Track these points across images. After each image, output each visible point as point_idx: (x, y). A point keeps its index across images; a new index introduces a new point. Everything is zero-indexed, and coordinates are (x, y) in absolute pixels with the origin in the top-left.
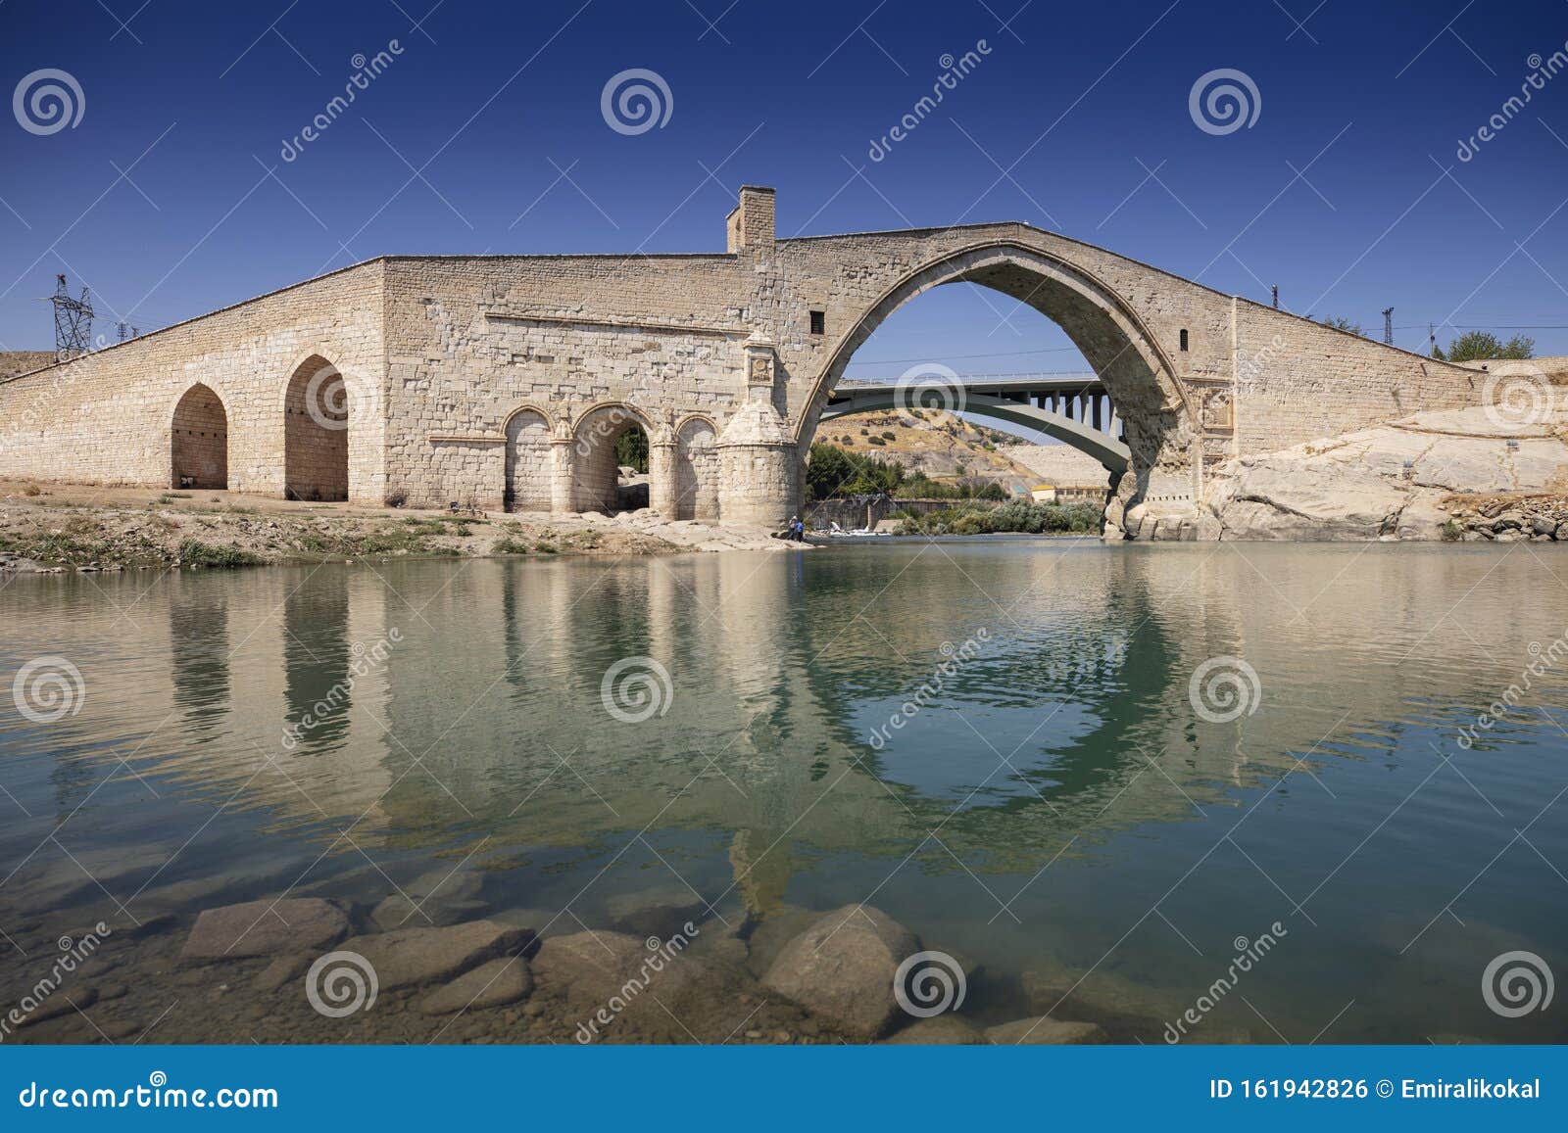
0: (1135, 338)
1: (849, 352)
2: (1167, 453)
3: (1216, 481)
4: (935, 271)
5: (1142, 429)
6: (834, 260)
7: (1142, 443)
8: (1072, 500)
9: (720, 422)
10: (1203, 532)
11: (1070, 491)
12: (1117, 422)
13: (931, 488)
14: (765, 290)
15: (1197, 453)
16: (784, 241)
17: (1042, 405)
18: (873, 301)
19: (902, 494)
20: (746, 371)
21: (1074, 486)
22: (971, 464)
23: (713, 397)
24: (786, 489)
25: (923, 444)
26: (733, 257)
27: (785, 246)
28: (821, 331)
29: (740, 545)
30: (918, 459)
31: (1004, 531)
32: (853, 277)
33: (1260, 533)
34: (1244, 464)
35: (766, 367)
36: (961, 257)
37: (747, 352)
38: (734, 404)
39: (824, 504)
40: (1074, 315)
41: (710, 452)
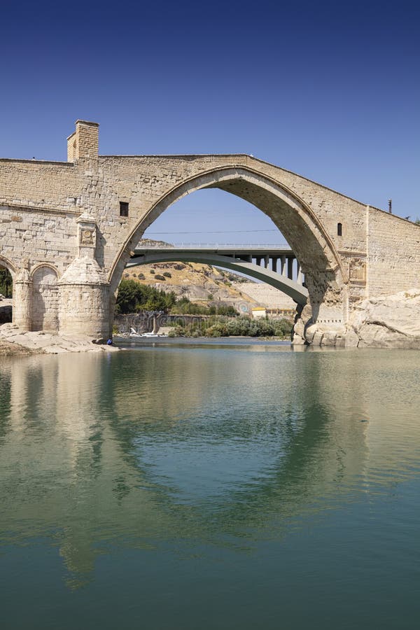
0: (312, 227)
1: (143, 228)
2: (329, 295)
3: (356, 312)
4: (197, 181)
5: (316, 281)
6: (135, 171)
7: (315, 288)
8: (275, 317)
9: (60, 269)
10: (348, 341)
11: (274, 312)
12: (302, 276)
13: (192, 308)
14: (91, 187)
15: (346, 294)
16: (104, 157)
17: (258, 263)
18: (159, 197)
19: (174, 311)
20: (78, 237)
21: (276, 308)
22: (217, 293)
23: (56, 253)
24: (102, 313)
25: (188, 280)
26: (72, 165)
27: (104, 160)
28: (126, 215)
29: (72, 349)
30: (185, 290)
31: (236, 335)
32: (147, 182)
33: (379, 343)
34: (371, 302)
35: (91, 235)
36: (213, 173)
37: (79, 225)
38: (70, 258)
39: (126, 317)
40: (278, 211)
41: (53, 288)
